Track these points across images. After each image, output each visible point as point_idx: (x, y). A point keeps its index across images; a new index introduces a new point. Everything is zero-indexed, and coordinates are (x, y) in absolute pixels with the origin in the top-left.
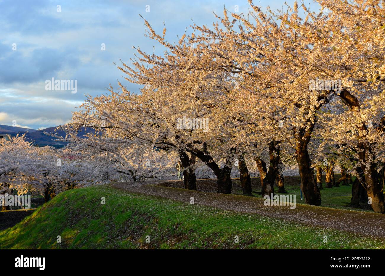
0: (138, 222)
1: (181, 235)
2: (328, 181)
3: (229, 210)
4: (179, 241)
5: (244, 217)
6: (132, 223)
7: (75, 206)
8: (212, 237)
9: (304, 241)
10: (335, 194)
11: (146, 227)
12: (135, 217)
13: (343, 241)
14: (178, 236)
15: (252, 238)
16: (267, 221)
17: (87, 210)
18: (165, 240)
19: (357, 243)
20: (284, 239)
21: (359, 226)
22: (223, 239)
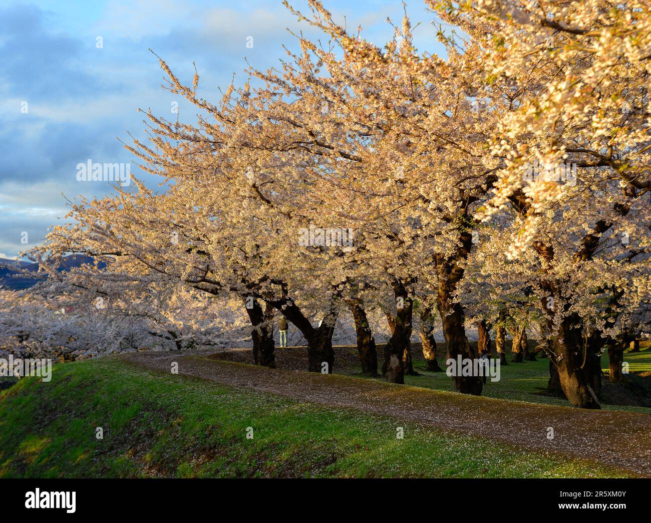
0: (149, 424)
1: (215, 447)
2: (516, 351)
3: (308, 402)
4: (212, 458)
5: (330, 415)
6: (139, 424)
7: (52, 395)
8: (266, 452)
9: (422, 460)
10: (526, 373)
11: (161, 432)
12: (146, 414)
13: (489, 460)
14: (211, 449)
15: (334, 454)
16: (368, 422)
17: (70, 401)
18: (188, 456)
19: (514, 464)
20: (389, 456)
21: (527, 430)
22: (285, 455)
